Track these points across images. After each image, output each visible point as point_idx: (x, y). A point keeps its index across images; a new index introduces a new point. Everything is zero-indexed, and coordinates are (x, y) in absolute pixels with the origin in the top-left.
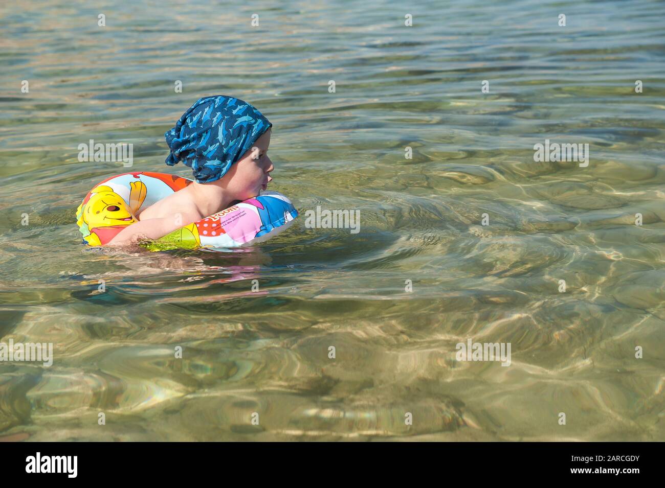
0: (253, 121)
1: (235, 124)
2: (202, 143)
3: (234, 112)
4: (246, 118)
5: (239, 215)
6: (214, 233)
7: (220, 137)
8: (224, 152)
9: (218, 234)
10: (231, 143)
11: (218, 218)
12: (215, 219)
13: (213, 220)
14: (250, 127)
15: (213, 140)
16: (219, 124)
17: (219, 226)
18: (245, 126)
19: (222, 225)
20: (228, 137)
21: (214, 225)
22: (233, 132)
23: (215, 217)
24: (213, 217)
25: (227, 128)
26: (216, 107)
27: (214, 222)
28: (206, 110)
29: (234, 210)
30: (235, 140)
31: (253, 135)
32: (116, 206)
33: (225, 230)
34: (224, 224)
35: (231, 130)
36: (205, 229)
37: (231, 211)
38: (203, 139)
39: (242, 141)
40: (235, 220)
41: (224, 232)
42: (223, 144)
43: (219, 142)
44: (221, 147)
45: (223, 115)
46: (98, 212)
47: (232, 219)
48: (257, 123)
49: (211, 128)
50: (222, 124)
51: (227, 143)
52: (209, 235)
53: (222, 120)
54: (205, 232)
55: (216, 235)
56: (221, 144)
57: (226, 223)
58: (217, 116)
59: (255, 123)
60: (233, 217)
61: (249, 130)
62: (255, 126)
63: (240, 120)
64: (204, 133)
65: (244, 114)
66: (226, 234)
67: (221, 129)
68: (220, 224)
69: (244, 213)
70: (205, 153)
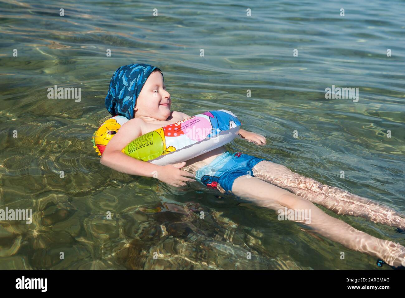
1: (132, 72)
5: (195, 122)
6: (175, 134)
7: (125, 83)
8: (129, 90)
9: (179, 135)
10: (132, 83)
11: (180, 124)
12: (177, 124)
13: (176, 125)
16: (122, 76)
17: (179, 130)
19: (182, 128)
21: (176, 129)
23: (178, 123)
27: (176, 127)
29: (192, 118)
31: (144, 74)
33: (184, 132)
34: (183, 128)
36: (170, 131)
37: (189, 119)
40: (192, 124)
41: (183, 134)
42: (127, 86)
44: (126, 88)
46: (102, 135)
48: (147, 68)
51: (129, 84)
52: (172, 135)
53: (123, 73)
54: (169, 134)
55: (177, 136)
56: (125, 86)
57: (185, 127)
59: (145, 68)
60: (190, 123)
63: (134, 69)
67: (124, 78)
68: (181, 128)
69: (198, 120)
70: (120, 97)
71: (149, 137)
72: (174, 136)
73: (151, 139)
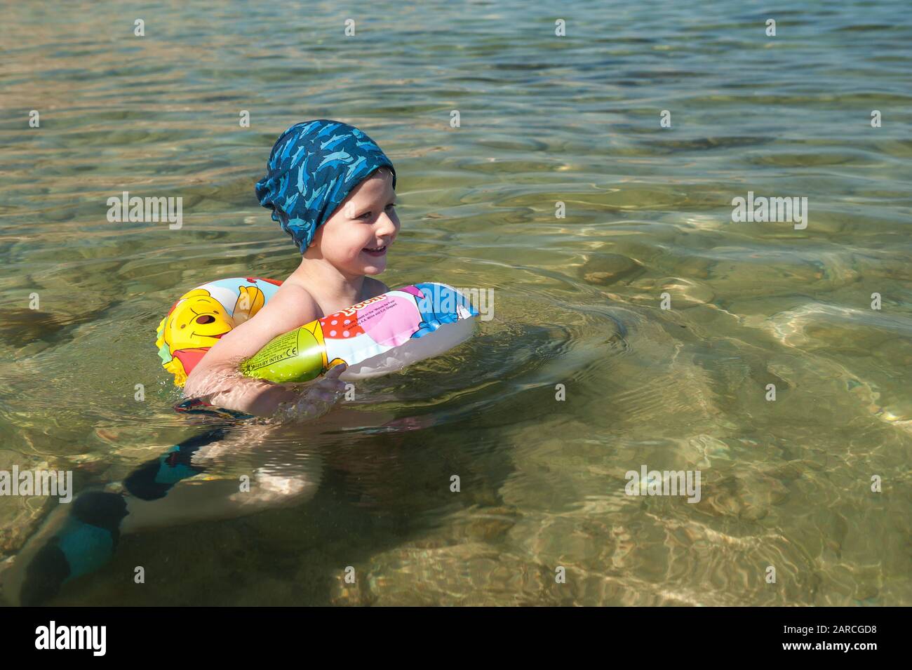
0: (352, 159)
1: (321, 165)
2: (281, 194)
3: (323, 146)
4: (341, 155)
5: (386, 306)
6: (346, 333)
7: (301, 184)
8: (306, 206)
9: (353, 335)
10: (315, 194)
11: (354, 312)
12: (349, 312)
13: (347, 314)
14: (343, 168)
16: (299, 164)
17: (354, 324)
18: (335, 167)
19: (359, 321)
20: (312, 185)
21: (347, 322)
22: (317, 176)
23: (350, 310)
24: (347, 311)
25: (309, 171)
26: (301, 137)
27: (349, 318)
28: (288, 142)
29: (379, 300)
30: (320, 189)
31: (346, 181)
32: (209, 316)
33: (363, 328)
34: (363, 319)
35: (314, 173)
36: (334, 328)
38: (281, 187)
39: (329, 190)
40: (379, 313)
41: (362, 332)
42: (304, 195)
43: (299, 192)
44: (301, 200)
45: (306, 150)
46: (183, 327)
47: (375, 312)
48: (357, 163)
49: (289, 170)
50: (303, 165)
51: (309, 194)
52: (339, 336)
53: (303, 159)
54: (333, 333)
55: (350, 337)
56: (300, 194)
57: (366, 318)
58: (298, 152)
59: (352, 163)
60: (376, 309)
61: (341, 173)
62: (352, 168)
63: (329, 158)
64: (281, 177)
65: (338, 149)
66: (365, 334)
67: (301, 171)
68: (357, 319)
69: (394, 303)
70: (284, 208)
71: (290, 341)
72: (343, 337)
73: (295, 345)
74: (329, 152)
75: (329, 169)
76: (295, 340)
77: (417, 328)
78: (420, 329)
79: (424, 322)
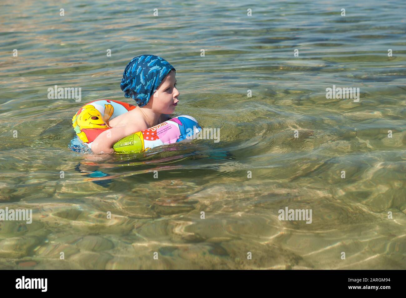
0: (161, 68)
1: (149, 72)
2: (133, 85)
3: (149, 65)
4: (156, 67)
5: (168, 128)
6: (152, 138)
7: (142, 80)
8: (145, 89)
9: (155, 139)
10: (148, 83)
11: (155, 130)
12: (153, 130)
14: (158, 72)
15: (138, 83)
16: (140, 73)
17: (155, 135)
18: (155, 72)
19: (157, 134)
20: (146, 80)
21: (153, 134)
22: (148, 76)
23: (154, 129)
26: (139, 62)
27: (153, 132)
28: (134, 65)
29: (165, 125)
30: (150, 81)
31: (160, 77)
32: (97, 117)
34: (159, 133)
35: (147, 76)
36: (147, 136)
37: (163, 126)
38: (133, 83)
39: (154, 81)
41: (158, 138)
42: (144, 84)
43: (141, 83)
44: (143, 86)
45: (142, 67)
47: (164, 131)
48: (163, 69)
49: (136, 76)
50: (142, 73)
51: (146, 84)
52: (150, 139)
53: (141, 71)
54: (147, 138)
56: (142, 84)
58: (139, 68)
59: (161, 69)
60: (164, 129)
61: (158, 74)
62: (161, 71)
63: (152, 69)
64: (133, 79)
65: (154, 65)
67: (141, 76)
68: (156, 133)
69: (170, 127)
70: (135, 91)
71: (130, 139)
72: (151, 140)
73: (132, 141)
74: (151, 67)
75: (153, 73)
76: (132, 138)
77: (178, 138)
78: (180, 138)
79: (181, 135)
